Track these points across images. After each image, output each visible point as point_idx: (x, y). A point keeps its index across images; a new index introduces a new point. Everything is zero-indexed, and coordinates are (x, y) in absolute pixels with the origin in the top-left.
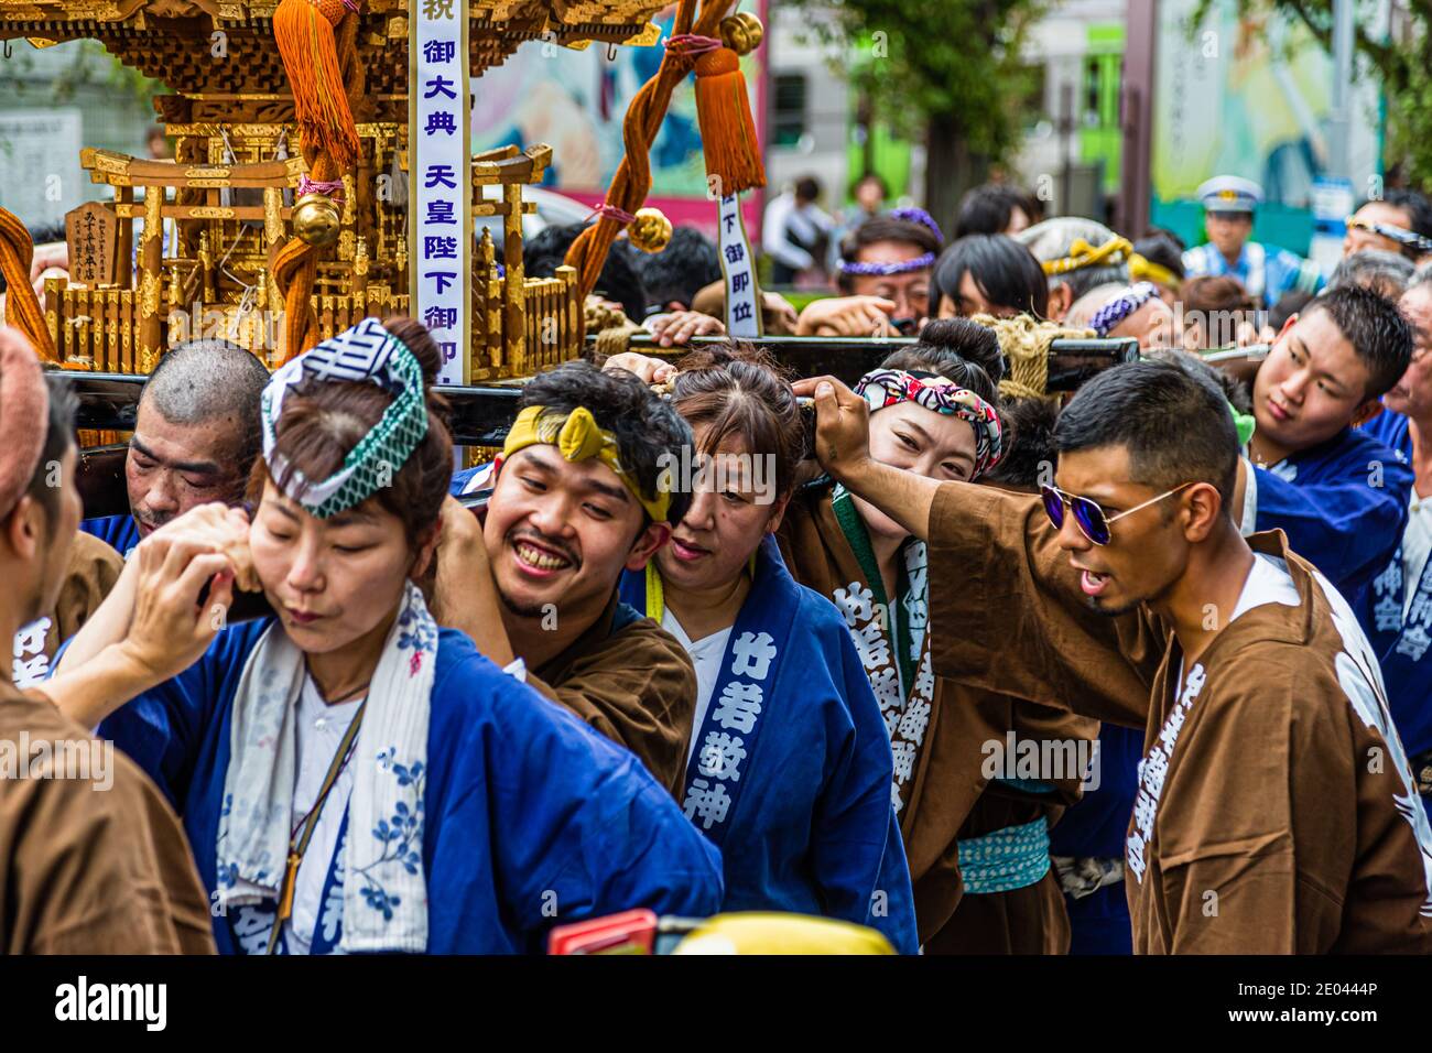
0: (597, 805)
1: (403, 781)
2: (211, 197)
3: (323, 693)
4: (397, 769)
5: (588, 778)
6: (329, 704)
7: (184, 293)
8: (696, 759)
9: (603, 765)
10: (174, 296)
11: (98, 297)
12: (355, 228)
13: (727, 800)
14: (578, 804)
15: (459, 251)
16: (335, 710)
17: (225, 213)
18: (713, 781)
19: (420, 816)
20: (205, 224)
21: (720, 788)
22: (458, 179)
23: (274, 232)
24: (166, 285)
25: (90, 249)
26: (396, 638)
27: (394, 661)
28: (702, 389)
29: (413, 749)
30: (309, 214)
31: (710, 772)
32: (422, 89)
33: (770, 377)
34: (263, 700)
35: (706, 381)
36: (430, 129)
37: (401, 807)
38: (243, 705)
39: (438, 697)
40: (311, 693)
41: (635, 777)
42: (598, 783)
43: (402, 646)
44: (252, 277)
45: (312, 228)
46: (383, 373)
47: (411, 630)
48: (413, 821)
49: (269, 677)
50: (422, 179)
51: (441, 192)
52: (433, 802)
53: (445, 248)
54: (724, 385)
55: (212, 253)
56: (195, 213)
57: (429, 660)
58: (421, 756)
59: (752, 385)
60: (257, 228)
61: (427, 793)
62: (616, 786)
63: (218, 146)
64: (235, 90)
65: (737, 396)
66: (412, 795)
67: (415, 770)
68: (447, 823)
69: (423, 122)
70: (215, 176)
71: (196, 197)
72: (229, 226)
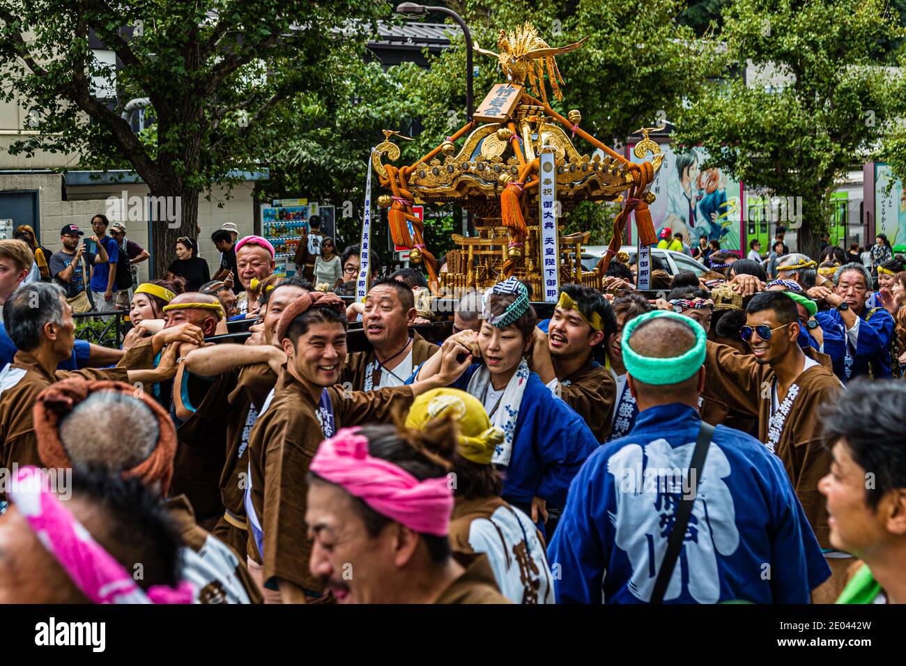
0: (568, 432)
1: (511, 415)
2: (487, 248)
3: (494, 387)
4: (510, 411)
5: (567, 422)
6: (495, 390)
7: (480, 276)
8: (618, 411)
9: (572, 419)
10: (477, 277)
11: (456, 278)
12: (530, 257)
13: (628, 423)
14: (561, 430)
15: (555, 263)
16: (496, 393)
17: (491, 252)
18: (624, 418)
19: (514, 426)
20: (487, 256)
21: (626, 420)
22: (555, 242)
23: (505, 258)
24: (475, 274)
25: (453, 263)
26: (517, 373)
27: (515, 379)
28: (623, 302)
29: (515, 407)
30: (512, 252)
31: (624, 415)
32: (543, 216)
33: (643, 299)
34: (478, 386)
35: (624, 299)
36: (546, 227)
37: (509, 422)
38: (471, 387)
39: (526, 392)
40: (490, 387)
41: (581, 425)
42: (569, 425)
43: (518, 376)
44: (499, 271)
45: (513, 256)
46: (516, 291)
47: (521, 371)
48: (512, 427)
49: (480, 379)
50: (544, 242)
51: (550, 246)
52: (519, 423)
53: (552, 262)
54: (629, 301)
55: (489, 265)
56: (483, 253)
57: (525, 381)
58: (518, 409)
59: (638, 301)
60: (500, 257)
61: (517, 420)
62: (575, 426)
63: (491, 234)
64: (495, 217)
65: (633, 304)
66: (513, 420)
67: (515, 413)
68: (523, 429)
69: (544, 225)
70: (488, 242)
71: (484, 248)
72: (494, 256)
